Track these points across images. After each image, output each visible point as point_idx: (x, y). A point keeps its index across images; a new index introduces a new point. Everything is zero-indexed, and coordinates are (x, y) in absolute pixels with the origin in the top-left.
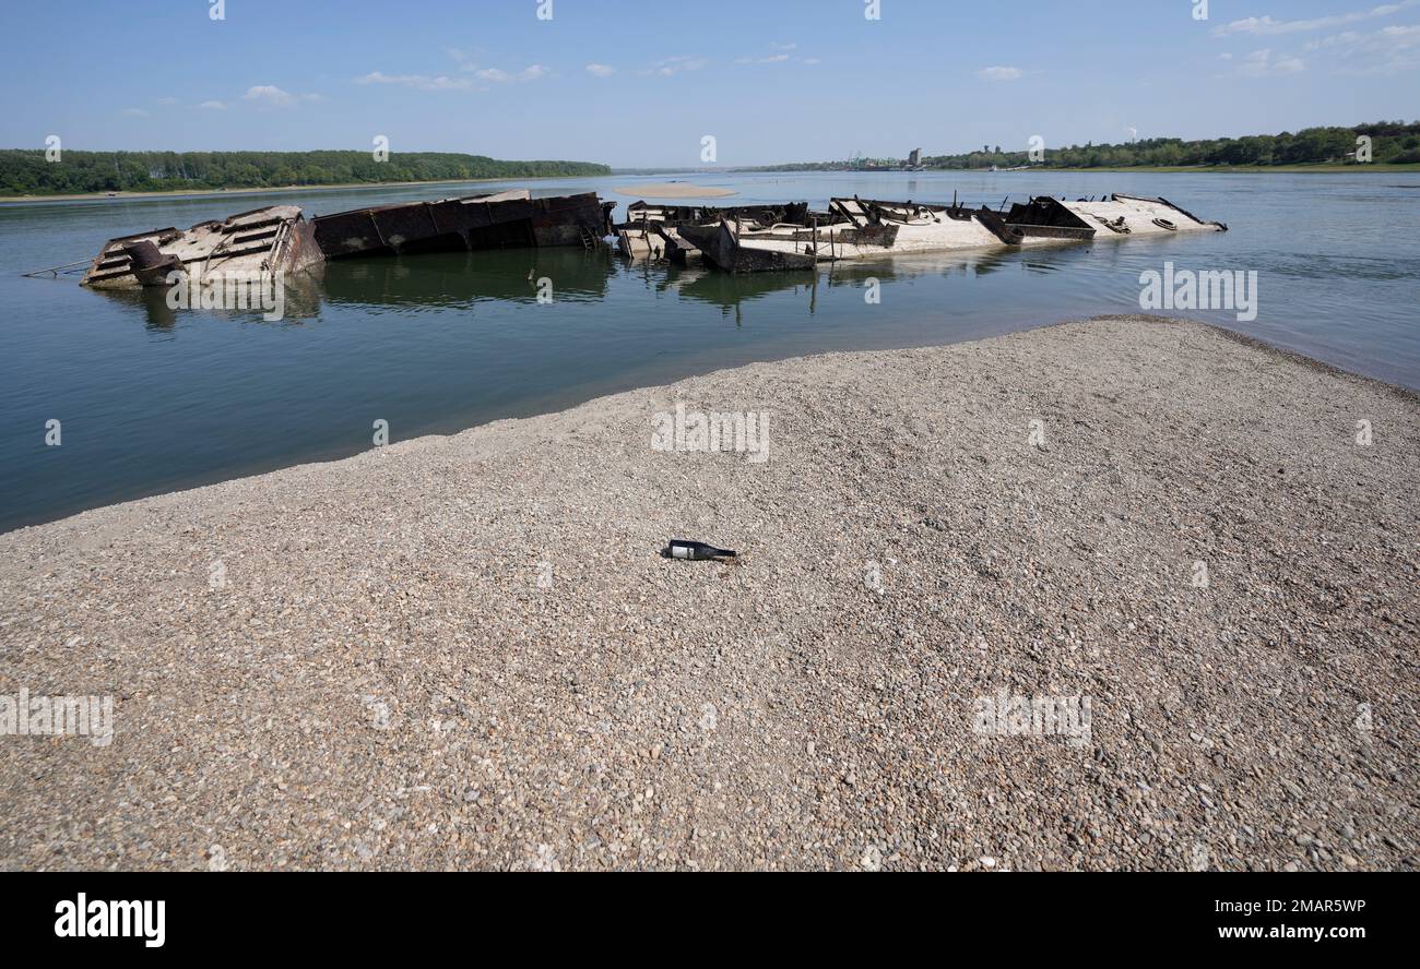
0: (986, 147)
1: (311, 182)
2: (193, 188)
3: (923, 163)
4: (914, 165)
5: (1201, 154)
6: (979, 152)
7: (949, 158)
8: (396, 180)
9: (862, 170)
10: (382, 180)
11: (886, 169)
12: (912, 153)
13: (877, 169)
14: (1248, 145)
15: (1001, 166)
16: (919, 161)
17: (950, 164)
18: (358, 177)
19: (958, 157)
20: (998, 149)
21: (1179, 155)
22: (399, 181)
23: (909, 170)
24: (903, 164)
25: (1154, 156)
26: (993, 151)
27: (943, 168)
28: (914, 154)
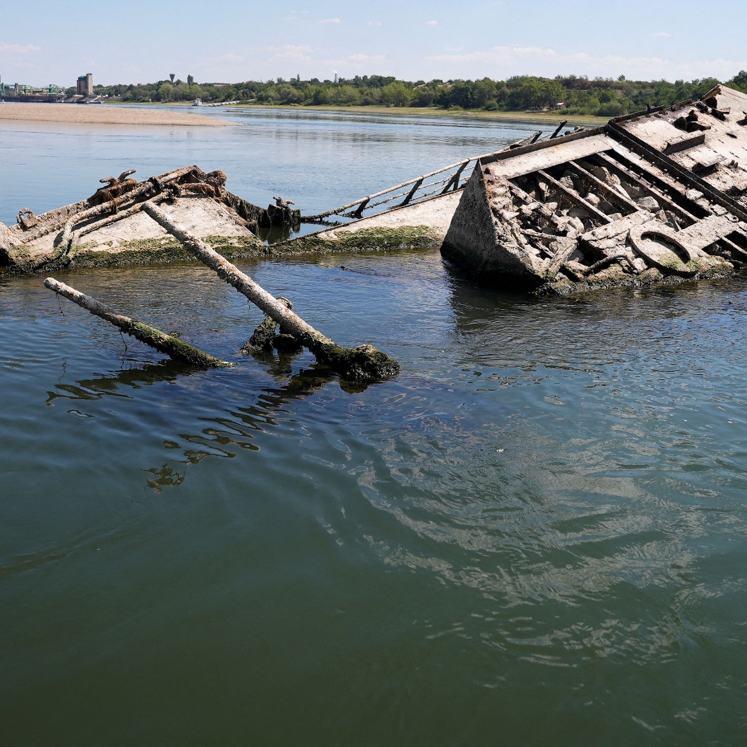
3: (97, 93)
4: (85, 95)
5: (430, 95)
6: (166, 82)
7: (131, 87)
12: (80, 79)
14: (473, 89)
15: (205, 100)
16: (91, 90)
20: (190, 78)
21: (409, 95)
23: (79, 102)
24: (70, 93)
25: (384, 96)
26: (185, 80)
27: (125, 100)
28: (83, 80)
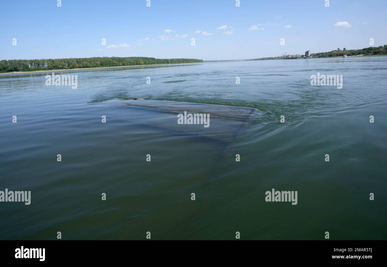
0: (338, 49)
1: (84, 67)
2: (42, 70)
3: (311, 56)
4: (307, 56)
6: (336, 51)
7: (322, 53)
8: (115, 66)
9: (286, 59)
10: (110, 66)
11: (296, 58)
12: (306, 52)
13: (292, 58)
15: (348, 55)
16: (309, 55)
17: (323, 55)
18: (102, 65)
19: (326, 53)
20: (345, 49)
22: (116, 66)
23: (305, 58)
24: (302, 56)
26: (342, 50)
27: (320, 57)
